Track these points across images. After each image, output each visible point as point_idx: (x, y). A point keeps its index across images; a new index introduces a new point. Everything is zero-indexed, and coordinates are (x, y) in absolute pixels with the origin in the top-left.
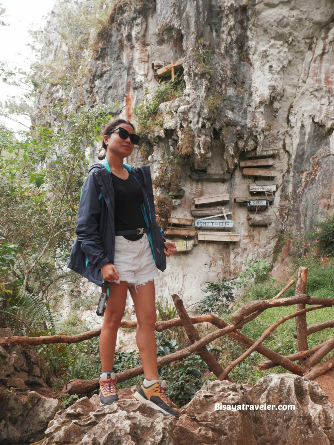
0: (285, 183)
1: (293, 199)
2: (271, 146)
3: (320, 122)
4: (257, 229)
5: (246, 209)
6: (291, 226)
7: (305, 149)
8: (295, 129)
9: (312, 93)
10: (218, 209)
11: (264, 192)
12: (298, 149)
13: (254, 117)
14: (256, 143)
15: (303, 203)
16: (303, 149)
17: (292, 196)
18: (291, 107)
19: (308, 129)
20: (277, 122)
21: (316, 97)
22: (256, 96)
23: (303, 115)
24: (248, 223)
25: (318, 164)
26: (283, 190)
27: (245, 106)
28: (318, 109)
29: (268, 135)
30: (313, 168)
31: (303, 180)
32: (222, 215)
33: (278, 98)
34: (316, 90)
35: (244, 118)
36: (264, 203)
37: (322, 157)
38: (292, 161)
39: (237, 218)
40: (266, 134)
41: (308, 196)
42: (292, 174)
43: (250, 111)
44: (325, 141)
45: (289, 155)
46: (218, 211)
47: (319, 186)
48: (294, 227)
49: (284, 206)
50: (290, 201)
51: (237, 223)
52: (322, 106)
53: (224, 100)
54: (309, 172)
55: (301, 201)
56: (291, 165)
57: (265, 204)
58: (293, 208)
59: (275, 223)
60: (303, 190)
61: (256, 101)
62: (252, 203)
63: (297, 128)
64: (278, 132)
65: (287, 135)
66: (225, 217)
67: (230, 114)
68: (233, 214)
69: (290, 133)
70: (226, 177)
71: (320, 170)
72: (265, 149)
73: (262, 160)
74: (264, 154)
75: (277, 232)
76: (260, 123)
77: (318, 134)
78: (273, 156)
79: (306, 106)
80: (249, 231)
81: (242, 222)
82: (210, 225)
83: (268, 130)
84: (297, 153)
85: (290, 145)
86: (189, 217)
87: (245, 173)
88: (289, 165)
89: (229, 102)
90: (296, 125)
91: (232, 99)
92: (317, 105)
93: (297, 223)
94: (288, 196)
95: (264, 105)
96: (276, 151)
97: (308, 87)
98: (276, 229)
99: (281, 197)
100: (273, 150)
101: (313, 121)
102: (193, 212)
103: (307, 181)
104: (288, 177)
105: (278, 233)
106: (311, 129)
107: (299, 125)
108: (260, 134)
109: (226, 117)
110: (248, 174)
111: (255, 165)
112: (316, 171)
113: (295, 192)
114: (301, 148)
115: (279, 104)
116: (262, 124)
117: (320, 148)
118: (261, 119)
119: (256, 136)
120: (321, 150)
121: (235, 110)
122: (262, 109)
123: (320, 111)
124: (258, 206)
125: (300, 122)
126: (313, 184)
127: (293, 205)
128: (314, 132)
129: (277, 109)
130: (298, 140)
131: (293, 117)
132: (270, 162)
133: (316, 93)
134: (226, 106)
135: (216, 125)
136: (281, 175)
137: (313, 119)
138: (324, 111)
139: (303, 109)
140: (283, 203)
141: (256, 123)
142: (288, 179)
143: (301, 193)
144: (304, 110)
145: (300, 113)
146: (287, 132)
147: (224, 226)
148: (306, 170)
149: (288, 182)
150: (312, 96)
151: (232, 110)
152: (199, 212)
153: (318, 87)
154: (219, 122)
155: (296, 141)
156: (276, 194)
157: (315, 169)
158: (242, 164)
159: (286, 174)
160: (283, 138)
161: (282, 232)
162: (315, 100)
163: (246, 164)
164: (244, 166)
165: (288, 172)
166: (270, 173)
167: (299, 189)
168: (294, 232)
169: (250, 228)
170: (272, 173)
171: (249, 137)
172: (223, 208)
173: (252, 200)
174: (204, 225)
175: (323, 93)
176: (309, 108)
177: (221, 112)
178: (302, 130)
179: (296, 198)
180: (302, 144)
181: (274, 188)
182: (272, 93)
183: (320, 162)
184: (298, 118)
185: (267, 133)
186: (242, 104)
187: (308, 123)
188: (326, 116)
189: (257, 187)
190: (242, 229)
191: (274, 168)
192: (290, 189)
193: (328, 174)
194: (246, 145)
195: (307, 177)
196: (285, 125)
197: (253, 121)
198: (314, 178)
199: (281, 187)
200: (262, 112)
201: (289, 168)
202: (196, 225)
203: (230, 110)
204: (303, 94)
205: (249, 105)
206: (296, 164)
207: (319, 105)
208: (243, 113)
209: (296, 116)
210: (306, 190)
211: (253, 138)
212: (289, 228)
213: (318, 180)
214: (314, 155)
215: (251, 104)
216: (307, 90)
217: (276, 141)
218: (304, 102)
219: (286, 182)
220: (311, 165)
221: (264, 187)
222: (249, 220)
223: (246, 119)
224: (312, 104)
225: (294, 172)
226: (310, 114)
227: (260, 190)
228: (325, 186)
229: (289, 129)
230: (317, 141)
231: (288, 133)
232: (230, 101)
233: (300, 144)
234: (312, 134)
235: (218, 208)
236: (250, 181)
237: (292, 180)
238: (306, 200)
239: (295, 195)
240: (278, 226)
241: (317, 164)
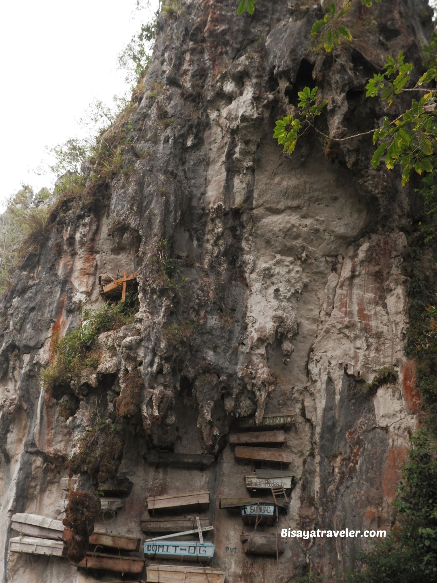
0: (308, 476)
1: (322, 504)
2: (282, 410)
3: (356, 375)
4: (260, 560)
5: (240, 521)
6: (320, 556)
7: (337, 417)
8: (318, 384)
9: (340, 331)
10: (189, 520)
11: (270, 489)
12: (324, 416)
13: (249, 362)
14: (255, 403)
15: (338, 513)
16: (334, 417)
17: (320, 499)
18: (312, 350)
19: (339, 385)
20: (291, 372)
21: (348, 337)
22: (253, 329)
23: (330, 363)
24: (243, 549)
25: (359, 443)
26: (304, 488)
27: (234, 343)
28: (352, 355)
29: (274, 391)
30: (352, 449)
31: (337, 470)
32: (196, 531)
33: (290, 335)
34: (347, 327)
35: (233, 362)
36: (270, 510)
37: (365, 432)
38: (317, 438)
39: (224, 539)
40: (270, 390)
41: (346, 500)
42: (318, 459)
43: (243, 353)
44: (366, 405)
45: (312, 427)
46: (189, 524)
47: (362, 482)
48: (326, 560)
49: (307, 517)
50: (317, 509)
51: (223, 549)
52: (358, 351)
53: (202, 334)
54: (346, 456)
55: (335, 508)
56: (315, 443)
57: (272, 514)
58: (323, 522)
59: (292, 549)
60: (337, 489)
61: (252, 338)
62: (248, 510)
63: (322, 384)
64: (293, 388)
65: (307, 394)
66: (201, 535)
67: (210, 355)
68: (218, 530)
69: (312, 390)
70: (205, 461)
71: (363, 453)
72: (270, 415)
73: (266, 433)
74: (268, 422)
75: (296, 568)
76: (260, 371)
77: (355, 394)
78: (286, 428)
79: (334, 350)
80: (244, 566)
81: (232, 546)
82: (172, 551)
83: (273, 383)
84: (324, 423)
85: (312, 409)
86: (136, 535)
87: (238, 455)
88: (313, 443)
89: (210, 337)
90: (320, 378)
91: (214, 332)
92: (350, 349)
93: (330, 552)
94: (314, 498)
95: (265, 344)
96: (289, 419)
97: (335, 322)
98: (294, 564)
99: (302, 499)
100: (283, 417)
101: (346, 372)
102: (143, 525)
103: (343, 473)
104: (312, 464)
105: (297, 571)
106: (343, 385)
107: (325, 378)
108: (259, 390)
109: (204, 359)
110: (243, 456)
111: (254, 440)
112: (356, 455)
113: (325, 491)
114: (329, 416)
115: (290, 345)
116: (263, 373)
117: (360, 417)
118: (261, 365)
119: (254, 393)
120: (362, 419)
121: (219, 350)
122: (262, 351)
123: (355, 357)
124: (260, 516)
125: (326, 373)
126: (352, 478)
127: (323, 516)
128: (349, 390)
129: (288, 352)
130: (324, 402)
131: (314, 365)
132: (280, 437)
133: (346, 331)
134: (205, 342)
135: (189, 371)
136: (301, 460)
137: (345, 369)
138: (361, 358)
139: (329, 354)
140: (305, 513)
141: (254, 372)
142: (312, 468)
143: (334, 494)
144: (330, 356)
145: (325, 359)
146: (306, 388)
147: (197, 553)
148: (341, 454)
149: (312, 472)
150: (341, 335)
151: (215, 349)
152: (153, 526)
153: (349, 322)
154: (193, 368)
155: (321, 404)
156: (293, 495)
157: (355, 451)
158: (233, 439)
159: (309, 460)
160: (300, 399)
161: (305, 568)
162: (345, 341)
163: (239, 439)
164: (237, 442)
165: (312, 455)
166: (280, 455)
167: (331, 487)
168: (325, 569)
169: (247, 559)
170: (285, 457)
171: (241, 393)
172: (198, 518)
173: (249, 504)
174: (160, 552)
175: (357, 332)
176: (338, 352)
177: (196, 351)
178: (329, 386)
179: (327, 502)
180: (331, 409)
181: (287, 483)
182: (279, 327)
183: (362, 440)
184: (322, 367)
185: (271, 388)
186: (229, 340)
187: (337, 375)
188: (364, 366)
189: (258, 481)
190: (232, 561)
191: (288, 447)
192: (317, 486)
193: (374, 461)
194: (237, 406)
195: (342, 465)
196: (304, 378)
197: (247, 367)
198: (354, 467)
199: (301, 482)
200: (262, 355)
201: (313, 449)
202: (146, 551)
203: (211, 349)
204: (327, 331)
205: (243, 344)
206: (323, 442)
207: (353, 349)
208: (231, 355)
209: (319, 365)
210: (342, 489)
211: (250, 396)
212: (318, 560)
213: (361, 470)
214: (351, 427)
215: (244, 342)
216: (334, 327)
217: (289, 403)
218: (330, 344)
219: (310, 473)
220: (348, 445)
221: (271, 481)
222: (244, 542)
223: (236, 364)
224: (343, 347)
225: (321, 457)
226: (340, 362)
227: (263, 486)
228: (371, 482)
229: (309, 384)
230: (354, 404)
231: (308, 391)
232: (212, 335)
233: (327, 409)
234: (346, 393)
235: (189, 517)
236: (248, 468)
237: (318, 469)
238: (343, 507)
239: (324, 497)
240: (297, 555)
241: (357, 443)
